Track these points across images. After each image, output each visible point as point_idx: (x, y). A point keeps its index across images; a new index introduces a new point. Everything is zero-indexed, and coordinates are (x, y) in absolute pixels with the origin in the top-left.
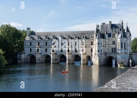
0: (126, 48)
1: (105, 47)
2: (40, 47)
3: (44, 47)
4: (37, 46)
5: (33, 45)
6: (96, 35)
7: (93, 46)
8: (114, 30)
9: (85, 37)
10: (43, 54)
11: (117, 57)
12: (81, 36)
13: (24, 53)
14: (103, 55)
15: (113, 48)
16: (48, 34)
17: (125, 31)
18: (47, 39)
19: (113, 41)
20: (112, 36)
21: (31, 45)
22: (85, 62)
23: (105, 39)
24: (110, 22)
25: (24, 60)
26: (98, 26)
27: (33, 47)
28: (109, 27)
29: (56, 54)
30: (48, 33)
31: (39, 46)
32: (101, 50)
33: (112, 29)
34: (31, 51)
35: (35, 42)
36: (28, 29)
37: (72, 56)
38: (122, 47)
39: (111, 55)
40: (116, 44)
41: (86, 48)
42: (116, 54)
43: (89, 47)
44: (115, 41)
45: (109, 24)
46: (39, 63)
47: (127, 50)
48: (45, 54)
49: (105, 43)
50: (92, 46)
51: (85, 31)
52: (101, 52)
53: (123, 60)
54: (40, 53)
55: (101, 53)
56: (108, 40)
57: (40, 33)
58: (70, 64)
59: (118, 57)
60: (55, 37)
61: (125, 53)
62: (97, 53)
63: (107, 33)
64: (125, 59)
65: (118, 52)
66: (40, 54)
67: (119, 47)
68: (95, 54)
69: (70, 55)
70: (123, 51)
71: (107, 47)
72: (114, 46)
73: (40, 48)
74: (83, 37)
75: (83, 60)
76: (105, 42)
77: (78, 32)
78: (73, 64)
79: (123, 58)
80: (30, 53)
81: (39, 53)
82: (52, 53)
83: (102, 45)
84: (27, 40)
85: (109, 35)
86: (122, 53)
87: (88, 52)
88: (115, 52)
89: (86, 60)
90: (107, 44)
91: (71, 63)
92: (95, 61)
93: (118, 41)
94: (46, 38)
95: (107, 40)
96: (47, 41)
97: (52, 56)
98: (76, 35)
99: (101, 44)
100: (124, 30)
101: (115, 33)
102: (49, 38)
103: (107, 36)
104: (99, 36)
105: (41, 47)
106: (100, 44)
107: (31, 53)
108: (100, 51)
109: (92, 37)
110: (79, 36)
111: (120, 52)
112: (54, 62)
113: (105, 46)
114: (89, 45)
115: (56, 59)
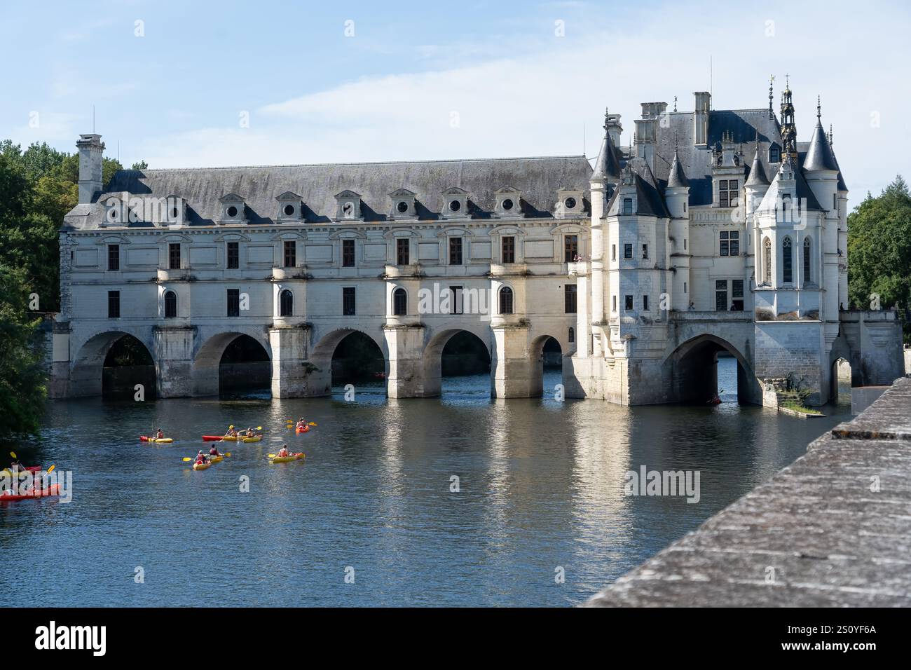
0: (813, 277)
1: (669, 275)
2: (182, 279)
3: (214, 280)
4: (162, 275)
5: (133, 268)
6: (609, 194)
7: (581, 267)
8: (732, 154)
9: (522, 202)
10: (207, 334)
11: (758, 339)
12: (490, 199)
13: (65, 328)
14: (659, 333)
15: (721, 284)
16: (245, 186)
17: (809, 164)
18: (238, 223)
19: (724, 234)
20: (716, 196)
21: (114, 264)
22: (526, 384)
23: (672, 218)
24: (703, 97)
25: (64, 375)
26: (612, 125)
27: (129, 282)
28: (696, 133)
29: (307, 327)
30: (240, 174)
31: (177, 274)
32: (646, 298)
33: (719, 150)
34: (114, 311)
35: (149, 240)
36: (90, 144)
37: (427, 338)
38: (787, 275)
39: (716, 331)
40: (748, 255)
41: (531, 281)
42: (750, 321)
43: (552, 274)
44: (735, 234)
45: (693, 109)
46: (185, 397)
47: (824, 290)
48: (226, 330)
49: (669, 245)
50: (571, 266)
51: (515, 162)
52: (646, 307)
53: (793, 363)
54: (188, 322)
55: (645, 320)
56: (692, 225)
57: (184, 173)
58: (414, 398)
59: (765, 340)
60: (297, 207)
61: (812, 314)
62: (614, 315)
63: (681, 178)
64: (813, 352)
65: (762, 305)
66: (187, 328)
67: (769, 274)
68: (604, 323)
69: (417, 337)
70: (798, 302)
71: (684, 275)
72: (728, 267)
73: (182, 290)
74: (508, 205)
75: (508, 367)
76: (672, 239)
77: (466, 165)
78: (434, 396)
79: (794, 352)
80: (106, 325)
81: (177, 322)
82: (278, 320)
83: (653, 260)
84: (82, 226)
85: (700, 193)
86: (790, 314)
87: (548, 314)
88: (739, 306)
89: (528, 370)
90: (682, 250)
91: (421, 390)
92: (597, 373)
93: (760, 232)
94: (232, 212)
95: (685, 224)
96: (234, 238)
97: (282, 347)
98: (454, 191)
99: (645, 257)
100: (802, 157)
101: (736, 175)
102: (250, 215)
103: (680, 197)
104: (627, 201)
105: (192, 280)
106: (637, 253)
107: (121, 325)
108: (638, 302)
109: (571, 203)
110: (475, 200)
111: (774, 309)
112: (295, 386)
113: (673, 270)
114: (550, 260)
115: (309, 369)
